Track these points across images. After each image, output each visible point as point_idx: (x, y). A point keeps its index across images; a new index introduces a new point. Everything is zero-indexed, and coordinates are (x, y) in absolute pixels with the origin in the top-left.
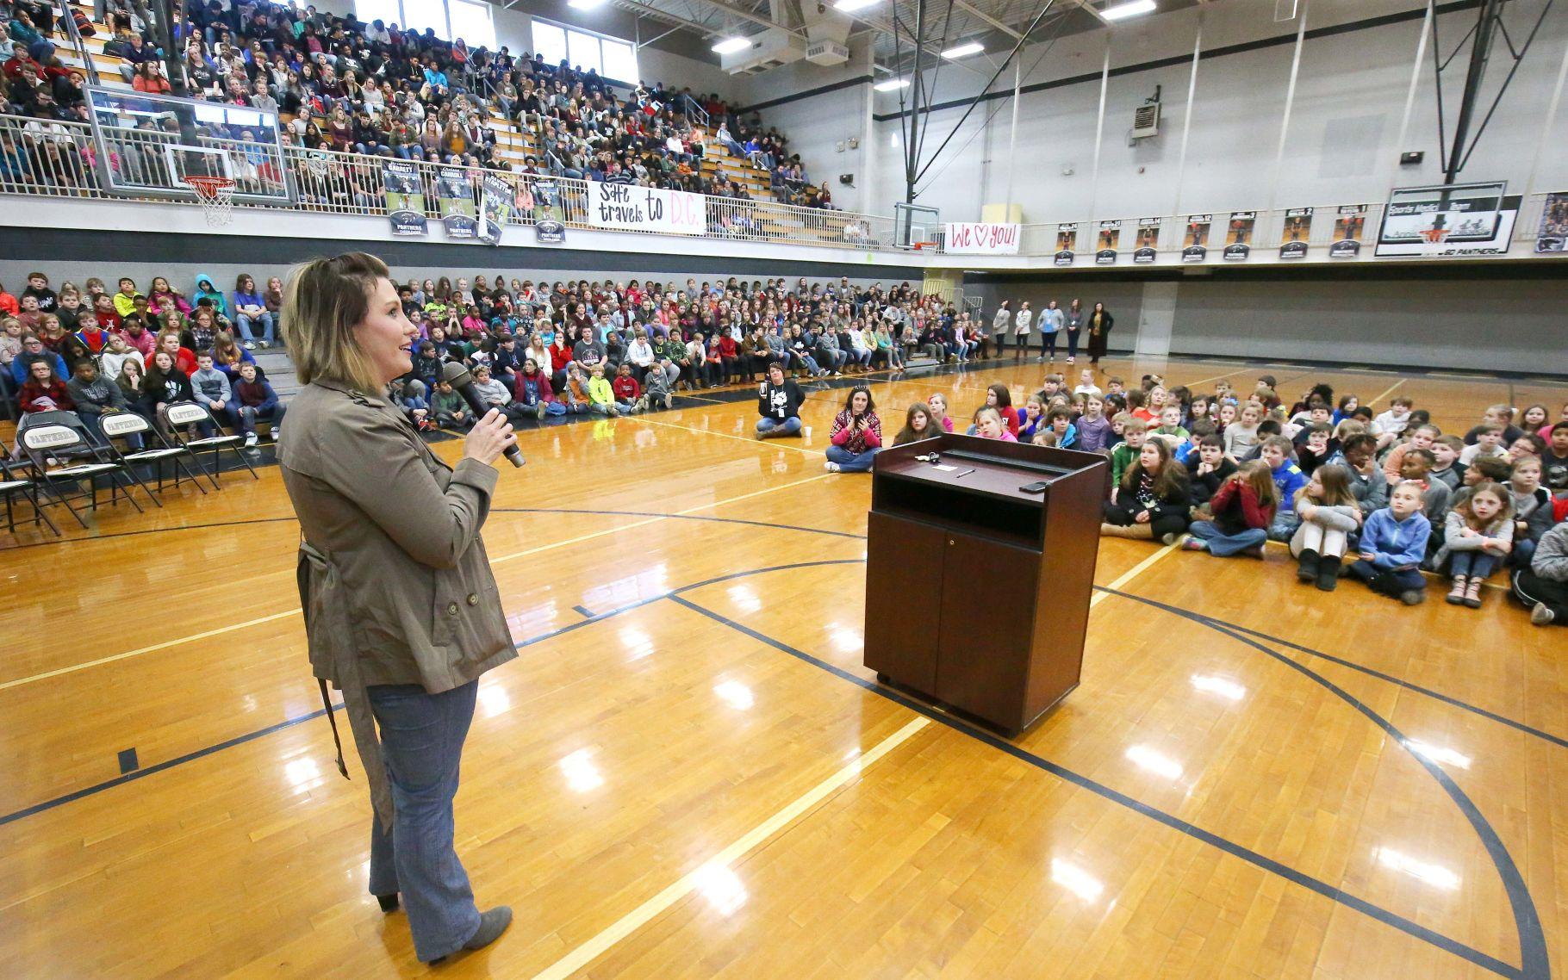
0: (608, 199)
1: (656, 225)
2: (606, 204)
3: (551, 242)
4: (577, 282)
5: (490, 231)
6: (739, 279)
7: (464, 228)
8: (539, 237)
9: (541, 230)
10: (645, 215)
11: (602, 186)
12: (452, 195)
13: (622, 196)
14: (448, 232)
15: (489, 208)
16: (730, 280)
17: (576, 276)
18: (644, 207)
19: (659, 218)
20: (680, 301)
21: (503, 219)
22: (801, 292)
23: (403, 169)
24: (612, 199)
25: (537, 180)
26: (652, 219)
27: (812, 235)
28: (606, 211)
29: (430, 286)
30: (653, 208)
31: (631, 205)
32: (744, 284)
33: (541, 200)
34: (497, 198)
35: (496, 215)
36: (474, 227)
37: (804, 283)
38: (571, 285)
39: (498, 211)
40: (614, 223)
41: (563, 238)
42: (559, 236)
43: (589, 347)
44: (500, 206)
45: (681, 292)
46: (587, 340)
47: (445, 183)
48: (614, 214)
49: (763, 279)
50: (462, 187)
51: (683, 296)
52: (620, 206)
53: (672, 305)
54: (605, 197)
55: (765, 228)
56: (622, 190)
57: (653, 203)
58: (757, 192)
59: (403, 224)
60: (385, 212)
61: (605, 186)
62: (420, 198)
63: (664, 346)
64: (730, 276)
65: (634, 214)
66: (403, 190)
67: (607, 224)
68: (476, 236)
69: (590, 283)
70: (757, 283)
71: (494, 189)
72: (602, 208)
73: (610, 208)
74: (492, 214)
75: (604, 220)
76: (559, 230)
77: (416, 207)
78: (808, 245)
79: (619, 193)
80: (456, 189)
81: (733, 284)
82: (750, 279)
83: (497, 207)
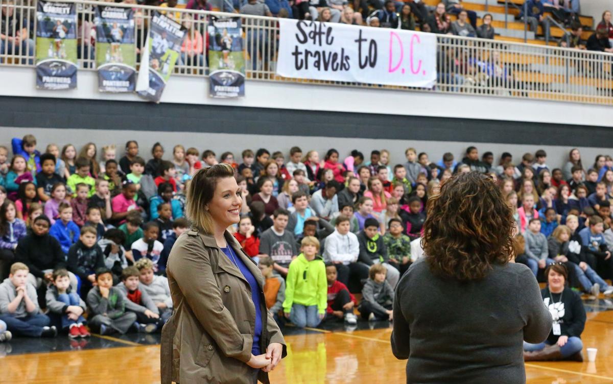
0: (305, 41)
1: (367, 76)
2: (302, 48)
3: (226, 96)
4: (255, 150)
5: (152, 84)
6: (481, 148)
7: (120, 79)
8: (211, 91)
9: (214, 82)
10: (353, 62)
11: (298, 25)
12: (110, 38)
13: (324, 37)
14: (100, 85)
15: (154, 55)
16: (469, 150)
17: (255, 142)
18: (352, 50)
19: (373, 65)
20: (398, 179)
21: (168, 68)
22: (573, 170)
23: (59, 10)
24: (310, 41)
25: (216, 19)
26: (362, 67)
27: (588, 87)
28: (301, 57)
29: (71, 153)
30: (365, 53)
31: (335, 48)
32: (487, 155)
33: (219, 44)
34: (165, 41)
35: (161, 63)
36: (132, 78)
37: (576, 156)
38: (246, 154)
39: (163, 58)
40: (311, 73)
41: (242, 93)
42: (237, 89)
43: (280, 238)
44: (168, 52)
45: (400, 166)
46: (279, 230)
47: (104, 25)
48: (312, 60)
49: (518, 151)
50: (124, 30)
51: (402, 172)
52: (320, 50)
53: (387, 185)
54: (302, 38)
55: (519, 77)
56: (324, 30)
57: (365, 46)
58: (505, 24)
59: (50, 75)
60: (31, 62)
61: (302, 25)
62: (73, 43)
63: (380, 241)
64: (467, 145)
65: (339, 60)
66: (55, 35)
67: (302, 74)
68: (133, 89)
69: (271, 151)
70: (506, 157)
71: (161, 31)
72: (296, 53)
73: (307, 52)
74: (156, 62)
75: (298, 68)
76: (239, 82)
77: (66, 53)
78: (583, 102)
79: (320, 33)
80: (116, 33)
81: (473, 155)
82: (497, 150)
83: (163, 54)
